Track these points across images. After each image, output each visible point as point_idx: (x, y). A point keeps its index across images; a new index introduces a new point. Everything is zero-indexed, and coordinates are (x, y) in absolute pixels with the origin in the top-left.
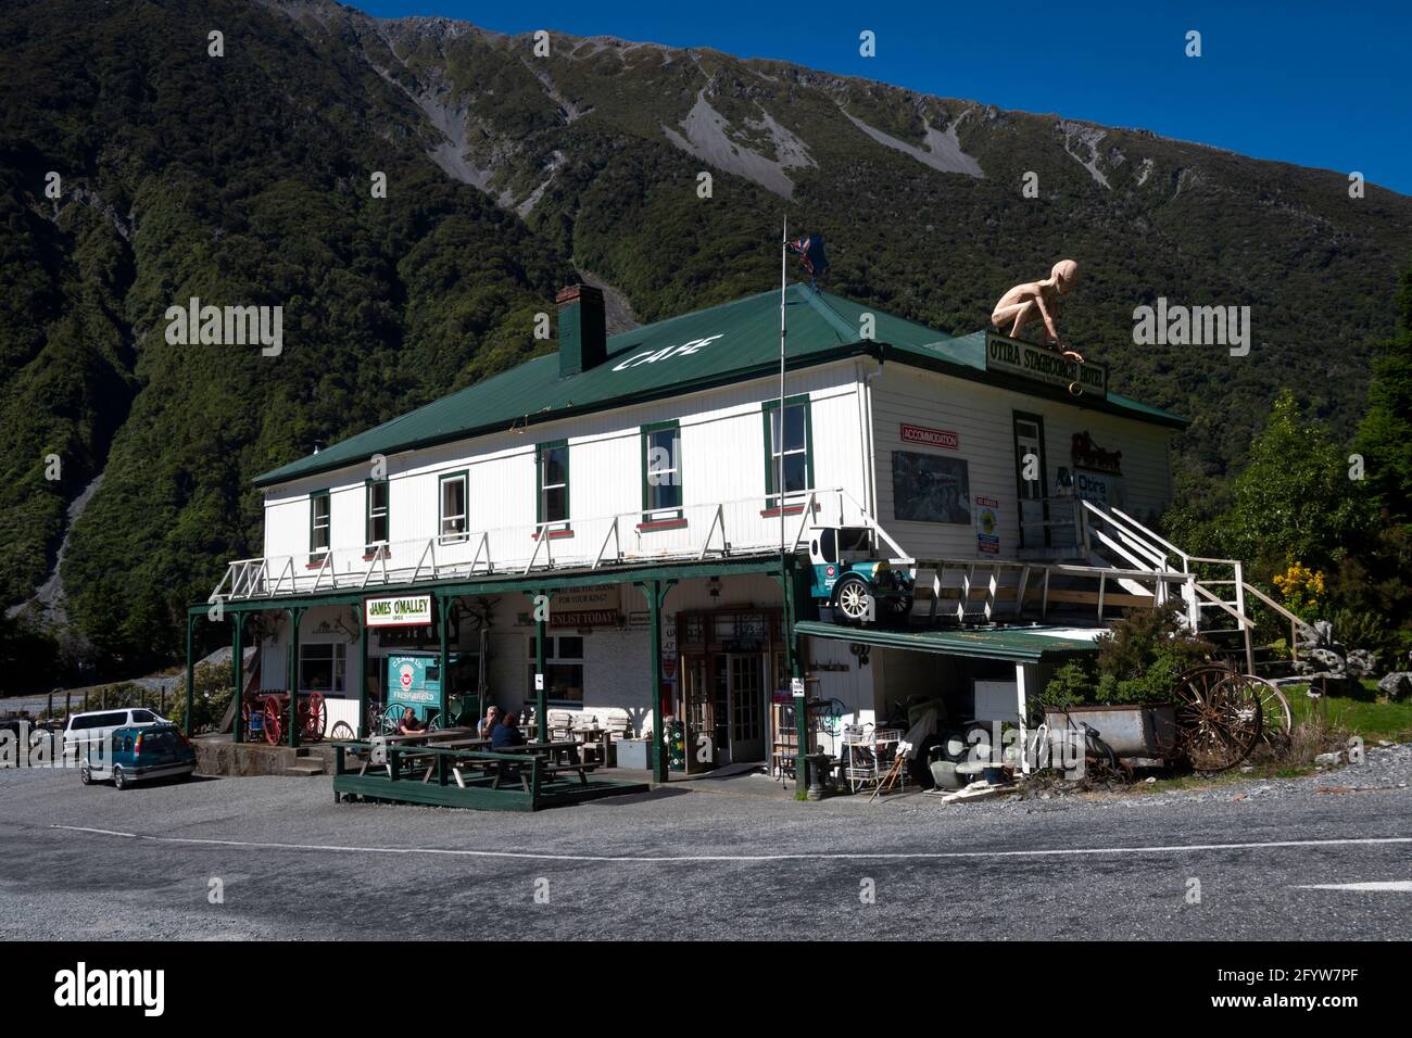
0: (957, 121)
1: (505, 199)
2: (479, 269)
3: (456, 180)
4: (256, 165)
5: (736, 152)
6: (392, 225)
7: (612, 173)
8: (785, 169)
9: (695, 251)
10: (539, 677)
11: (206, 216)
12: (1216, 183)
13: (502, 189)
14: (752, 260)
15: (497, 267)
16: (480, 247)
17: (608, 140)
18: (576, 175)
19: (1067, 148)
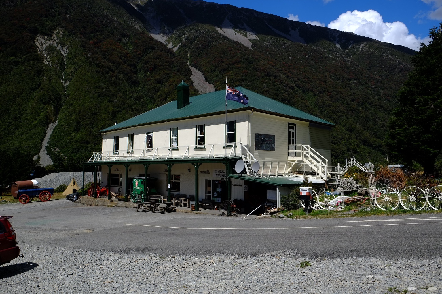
0: (299, 28)
1: (170, 46)
2: (162, 66)
3: (156, 40)
4: (100, 35)
5: (236, 34)
6: (138, 53)
7: (200, 39)
8: (249, 40)
9: (223, 62)
10: (169, 185)
11: (86, 49)
12: (371, 48)
13: (169, 43)
14: (239, 66)
15: (167, 65)
16: (162, 60)
17: (200, 30)
18: (190, 40)
19: (329, 37)
